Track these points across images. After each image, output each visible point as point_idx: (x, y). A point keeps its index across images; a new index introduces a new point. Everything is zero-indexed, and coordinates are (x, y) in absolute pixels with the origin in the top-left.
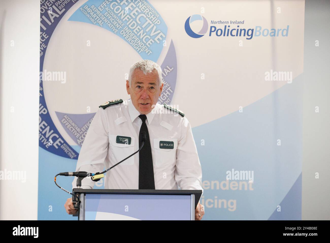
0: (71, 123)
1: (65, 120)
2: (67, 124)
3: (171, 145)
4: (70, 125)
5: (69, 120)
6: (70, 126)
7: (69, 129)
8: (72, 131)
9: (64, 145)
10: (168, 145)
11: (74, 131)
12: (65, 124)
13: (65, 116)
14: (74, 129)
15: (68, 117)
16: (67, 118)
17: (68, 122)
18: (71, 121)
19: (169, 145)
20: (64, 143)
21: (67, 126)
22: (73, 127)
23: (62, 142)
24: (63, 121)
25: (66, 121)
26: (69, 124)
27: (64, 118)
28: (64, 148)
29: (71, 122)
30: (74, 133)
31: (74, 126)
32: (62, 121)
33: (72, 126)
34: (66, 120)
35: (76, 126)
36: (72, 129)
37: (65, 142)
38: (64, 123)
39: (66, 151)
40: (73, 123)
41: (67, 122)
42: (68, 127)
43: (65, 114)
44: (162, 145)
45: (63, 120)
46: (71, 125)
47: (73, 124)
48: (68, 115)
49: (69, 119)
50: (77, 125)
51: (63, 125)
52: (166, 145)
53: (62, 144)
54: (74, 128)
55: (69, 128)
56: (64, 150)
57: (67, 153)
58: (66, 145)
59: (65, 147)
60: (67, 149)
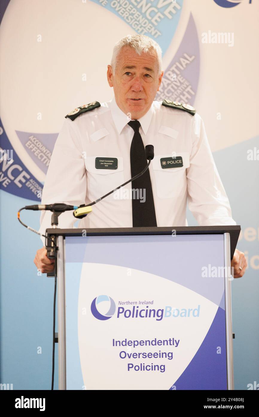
0: (40, 148)
1: (31, 143)
2: (34, 149)
3: (178, 162)
4: (38, 151)
5: (37, 143)
6: (39, 153)
7: (37, 156)
8: (42, 160)
9: (30, 182)
10: (173, 162)
11: (45, 159)
12: (31, 149)
13: (31, 138)
14: (45, 157)
15: (35, 138)
16: (34, 140)
17: (36, 146)
18: (40, 144)
19: (175, 162)
20: (30, 179)
21: (34, 152)
22: (44, 154)
23: (28, 177)
24: (28, 145)
25: (32, 145)
26: (37, 149)
27: (30, 140)
28: (31, 186)
29: (40, 146)
30: (45, 162)
31: (44, 152)
32: (26, 145)
33: (42, 152)
34: (33, 143)
35: (48, 152)
36: (42, 157)
37: (32, 177)
38: (30, 147)
39: (34, 191)
40: (43, 147)
41: (34, 146)
42: (35, 154)
43: (31, 134)
44: (164, 163)
45: (28, 143)
46: (41, 150)
47: (44, 149)
48: (35, 135)
49: (38, 141)
50: (49, 150)
51: (29, 151)
52: (171, 162)
53: (27, 180)
54: (46, 155)
55: (38, 154)
56: (32, 189)
57: (35, 193)
58: (34, 181)
59: (33, 185)
60: (36, 188)
